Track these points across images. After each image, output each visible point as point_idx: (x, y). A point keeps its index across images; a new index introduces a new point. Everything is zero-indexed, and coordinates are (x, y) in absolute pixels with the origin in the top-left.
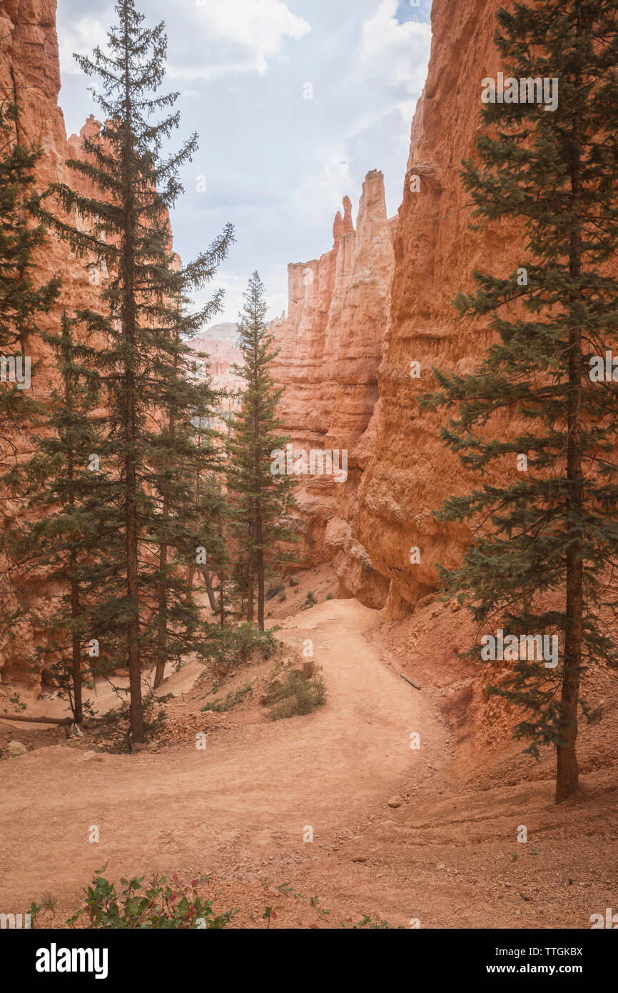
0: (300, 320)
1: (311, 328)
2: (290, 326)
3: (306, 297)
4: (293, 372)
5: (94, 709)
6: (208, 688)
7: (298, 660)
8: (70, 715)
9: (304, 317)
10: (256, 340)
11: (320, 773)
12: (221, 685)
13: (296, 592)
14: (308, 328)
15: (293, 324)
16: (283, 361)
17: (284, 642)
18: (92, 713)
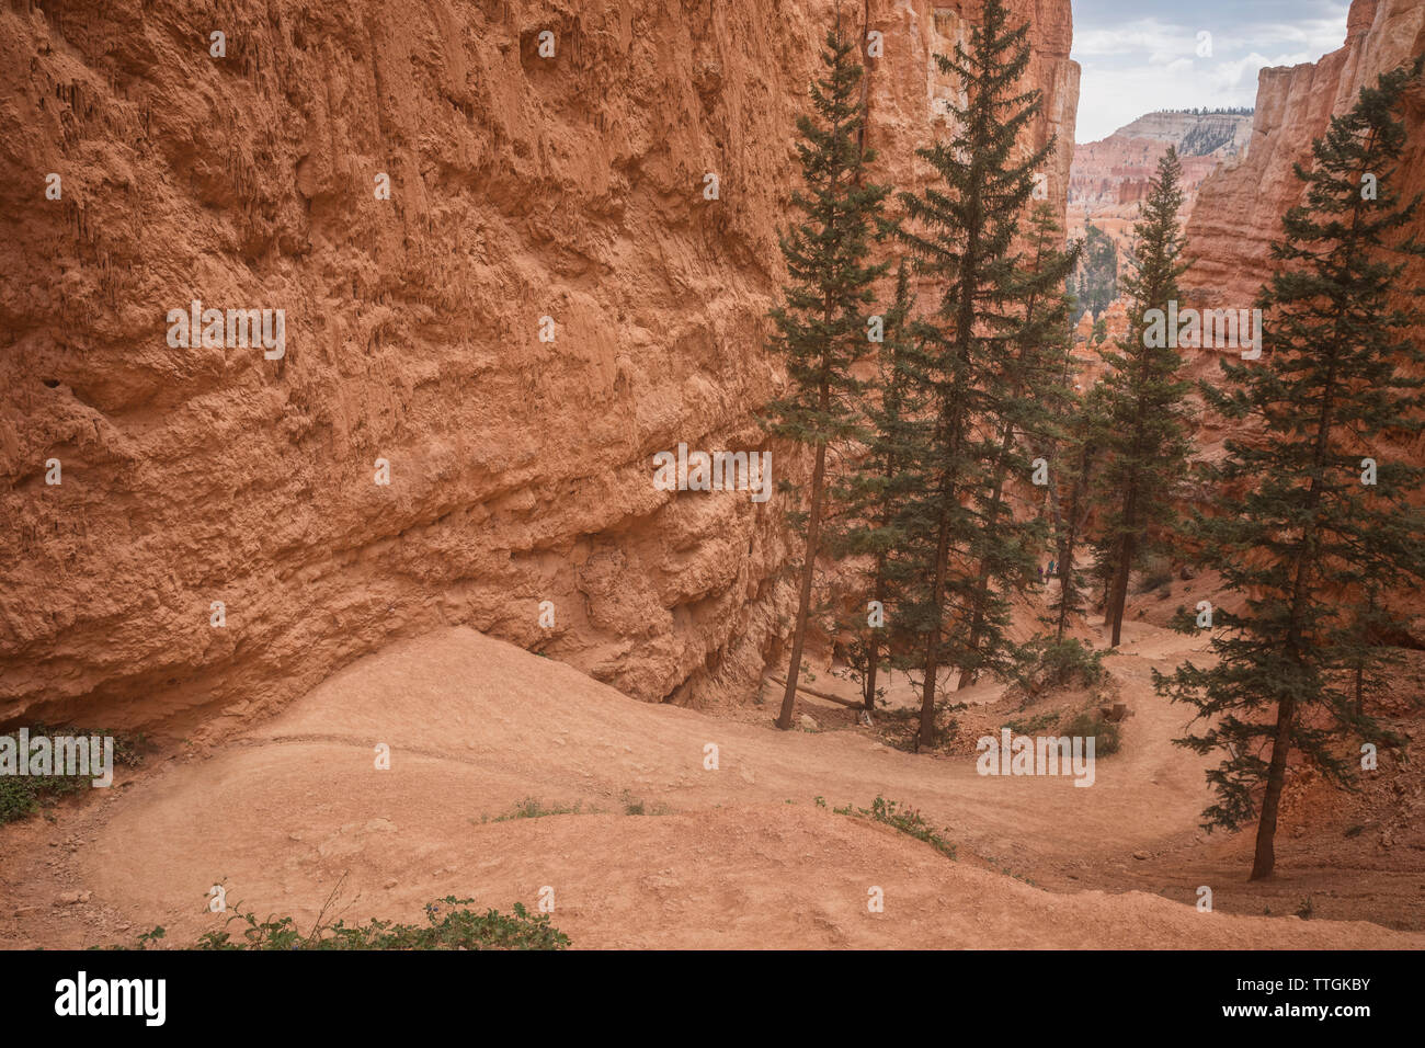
0: (1268, 163)
1: (1282, 179)
2: (1249, 172)
3: (1284, 126)
4: (1243, 247)
5: (887, 698)
6: (1015, 704)
7: (1115, 698)
8: (861, 699)
9: (1275, 160)
10: (1161, 245)
11: (1079, 812)
12: (1030, 704)
13: (1187, 589)
14: (1278, 179)
15: (1256, 169)
16: (1229, 228)
17: (1111, 671)
18: (884, 703)
